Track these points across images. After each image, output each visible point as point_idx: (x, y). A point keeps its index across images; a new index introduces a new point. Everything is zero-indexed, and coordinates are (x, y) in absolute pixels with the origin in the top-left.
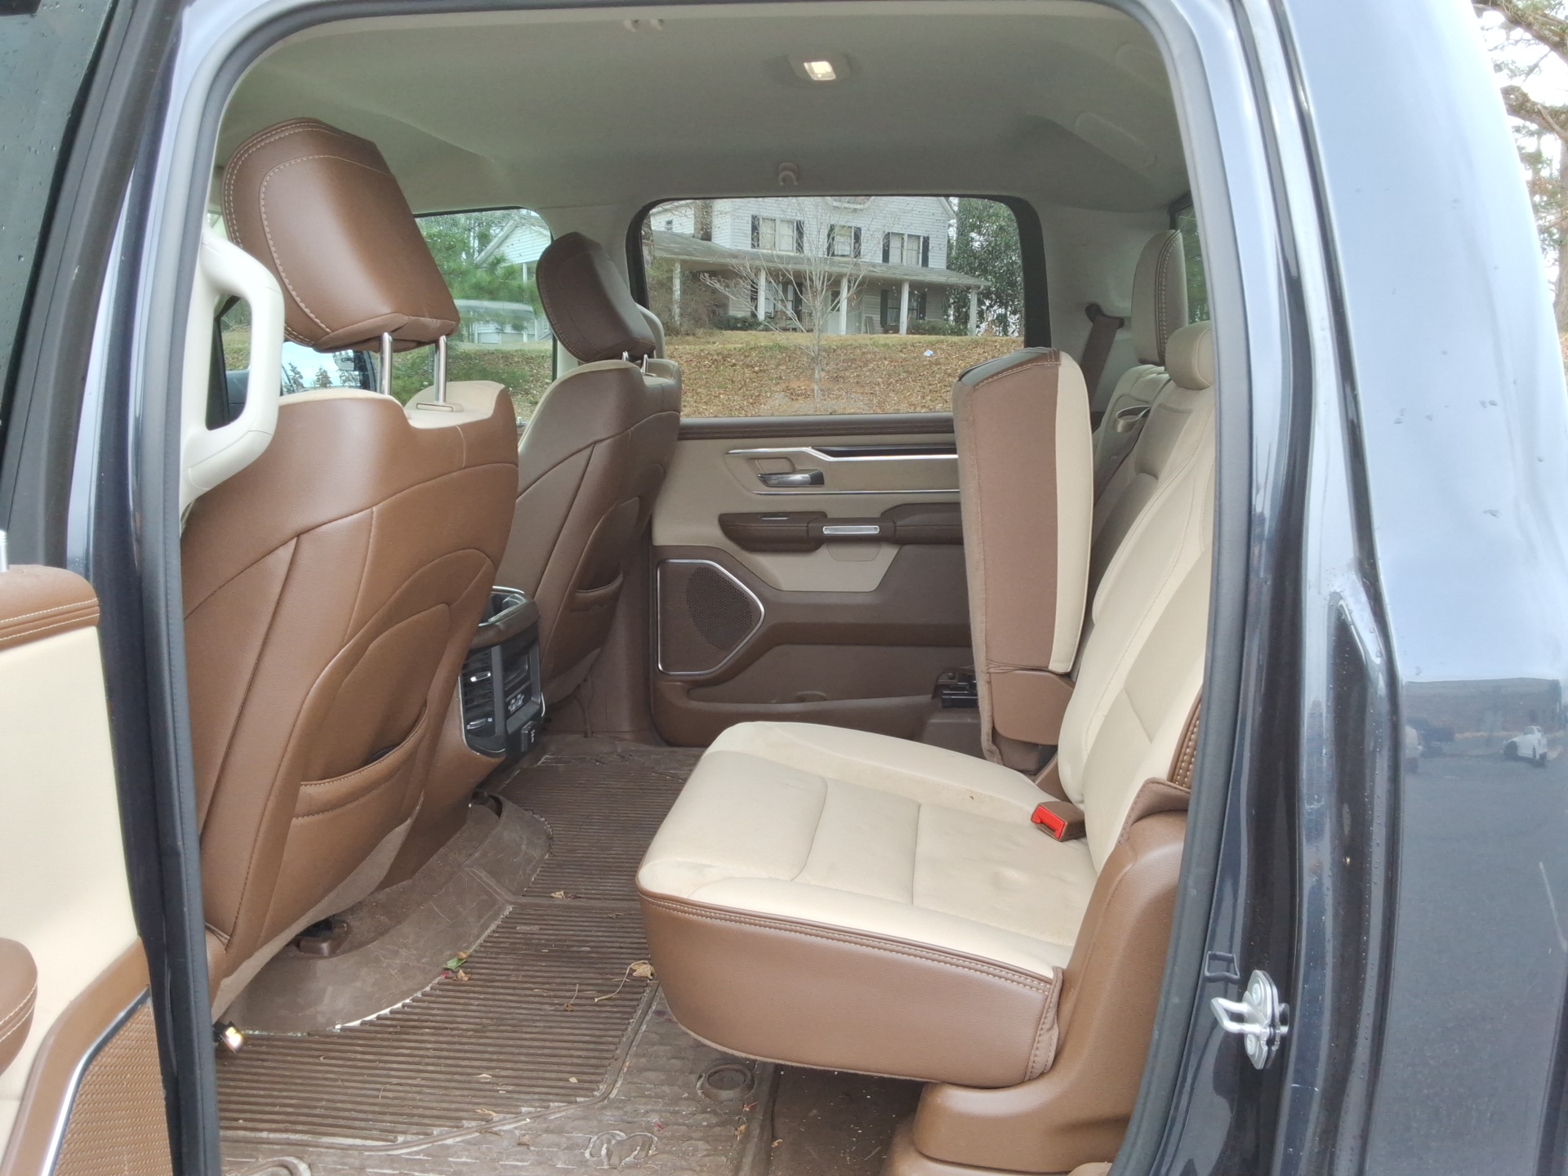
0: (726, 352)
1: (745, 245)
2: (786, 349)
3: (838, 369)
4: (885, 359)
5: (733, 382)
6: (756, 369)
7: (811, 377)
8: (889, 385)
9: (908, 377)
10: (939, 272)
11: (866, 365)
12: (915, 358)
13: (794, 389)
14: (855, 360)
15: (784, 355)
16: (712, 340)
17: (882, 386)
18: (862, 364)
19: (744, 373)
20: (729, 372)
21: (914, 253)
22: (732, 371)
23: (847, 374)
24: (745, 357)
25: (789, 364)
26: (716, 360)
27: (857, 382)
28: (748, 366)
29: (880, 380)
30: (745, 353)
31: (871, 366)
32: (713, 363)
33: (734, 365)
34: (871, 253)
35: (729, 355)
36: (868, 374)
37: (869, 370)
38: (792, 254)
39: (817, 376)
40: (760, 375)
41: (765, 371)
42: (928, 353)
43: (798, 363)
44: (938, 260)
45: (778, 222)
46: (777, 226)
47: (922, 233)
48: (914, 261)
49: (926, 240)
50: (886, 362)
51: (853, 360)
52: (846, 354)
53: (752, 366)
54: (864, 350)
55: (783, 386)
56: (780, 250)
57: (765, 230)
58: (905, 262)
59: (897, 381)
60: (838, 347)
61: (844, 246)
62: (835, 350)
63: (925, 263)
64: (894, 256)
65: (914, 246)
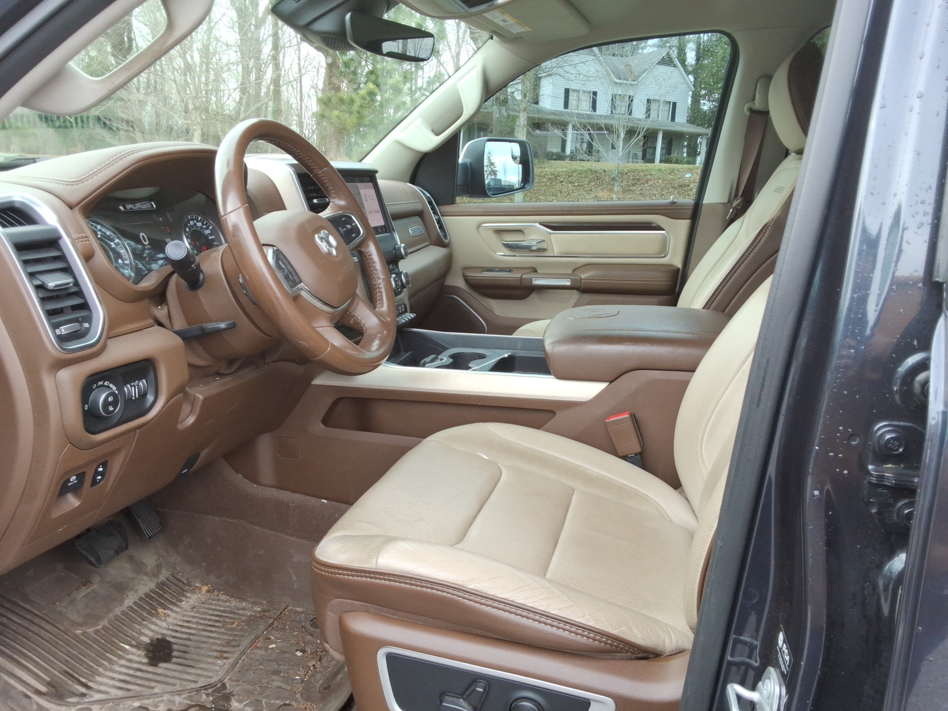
0: (557, 174)
1: (560, 107)
2: (595, 172)
3: (629, 185)
4: (659, 179)
5: (561, 192)
6: (576, 184)
7: (611, 190)
8: (662, 195)
9: (674, 191)
10: (682, 125)
11: (647, 182)
12: (679, 178)
13: (600, 198)
14: (640, 179)
15: (594, 175)
16: (543, 166)
17: (657, 196)
18: (644, 182)
19: (568, 187)
20: (559, 185)
21: (666, 113)
22: (560, 185)
23: (634, 188)
24: (569, 176)
25: (597, 181)
26: (550, 178)
27: (641, 194)
28: (571, 183)
29: (655, 192)
30: (570, 174)
31: (650, 183)
32: (549, 180)
33: (562, 182)
34: (639, 112)
35: (559, 176)
36: (648, 188)
37: (649, 186)
38: (588, 113)
39: (616, 189)
40: (578, 188)
41: (581, 186)
42: (688, 175)
43: (602, 181)
44: (682, 117)
45: (581, 92)
46: (580, 94)
47: (672, 100)
48: (666, 117)
49: (674, 104)
50: (660, 181)
51: (638, 180)
52: (634, 176)
53: (573, 182)
54: (646, 173)
55: (593, 195)
56: (581, 110)
57: (572, 97)
58: (660, 119)
59: (667, 193)
60: (629, 171)
61: (622, 108)
62: (626, 173)
63: (673, 119)
64: (653, 114)
65: (667, 108)
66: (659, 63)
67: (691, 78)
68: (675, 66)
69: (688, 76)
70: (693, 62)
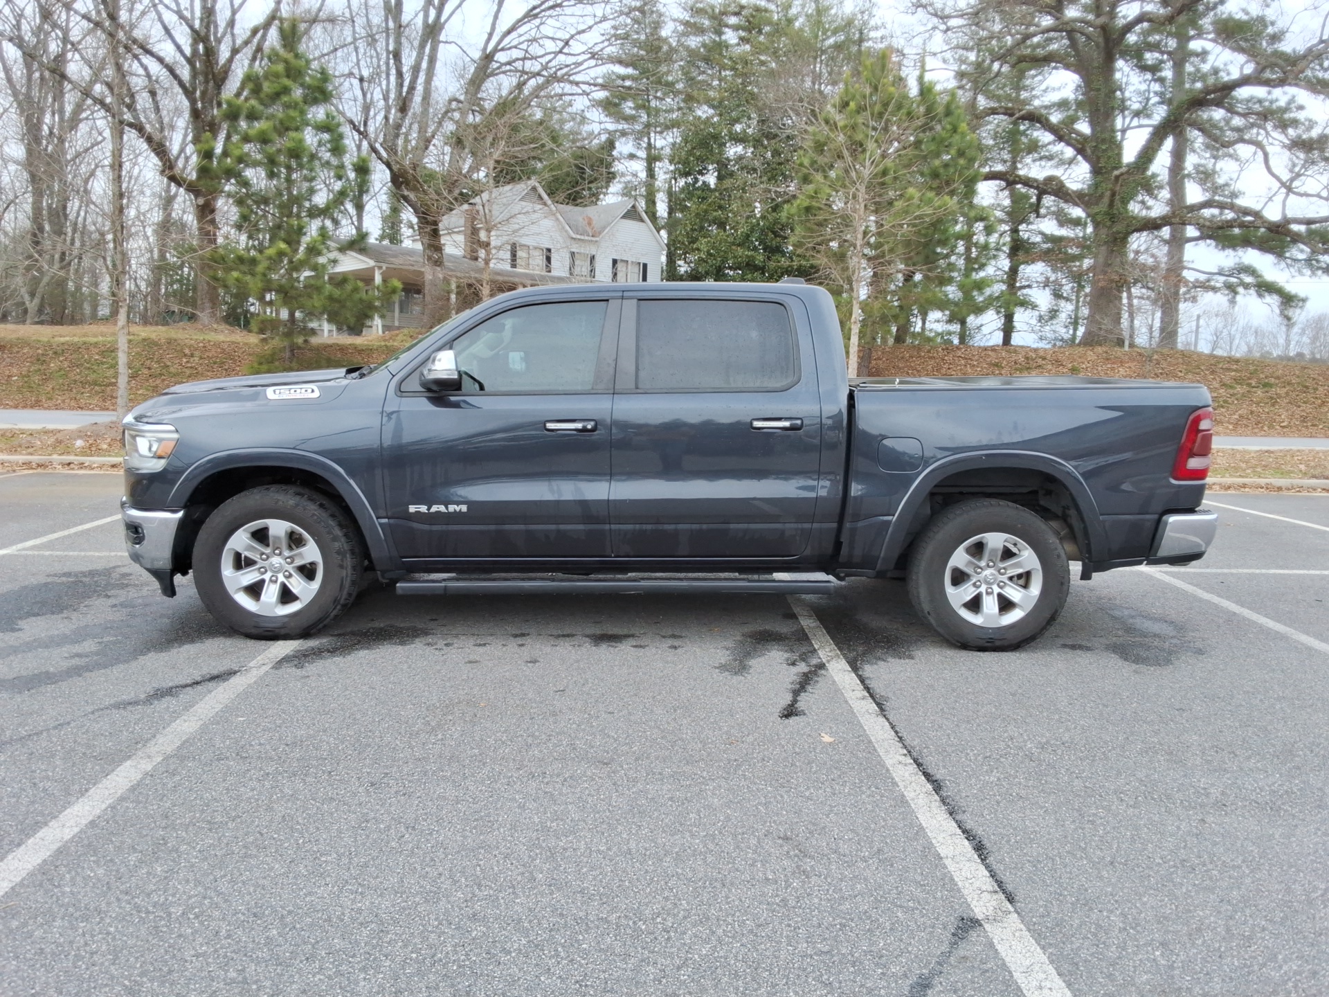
1: (506, 266)
21: (636, 276)
34: (603, 274)
38: (542, 273)
44: (655, 277)
45: (531, 248)
46: (531, 251)
47: (642, 261)
49: (645, 266)
56: (533, 270)
57: (521, 254)
61: (583, 269)
63: (645, 279)
64: (620, 276)
65: (636, 270)
66: (624, 217)
67: (664, 233)
68: (642, 220)
69: (658, 232)
70: (666, 215)
